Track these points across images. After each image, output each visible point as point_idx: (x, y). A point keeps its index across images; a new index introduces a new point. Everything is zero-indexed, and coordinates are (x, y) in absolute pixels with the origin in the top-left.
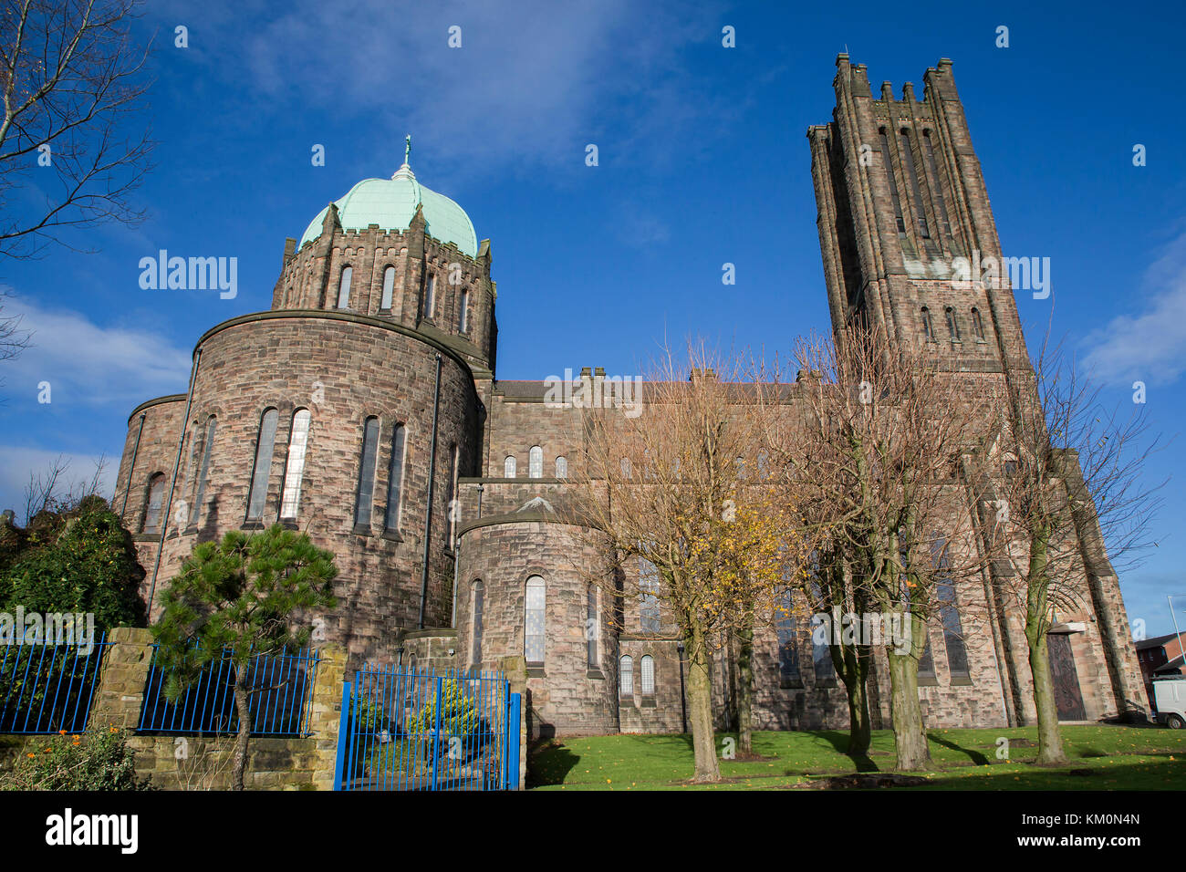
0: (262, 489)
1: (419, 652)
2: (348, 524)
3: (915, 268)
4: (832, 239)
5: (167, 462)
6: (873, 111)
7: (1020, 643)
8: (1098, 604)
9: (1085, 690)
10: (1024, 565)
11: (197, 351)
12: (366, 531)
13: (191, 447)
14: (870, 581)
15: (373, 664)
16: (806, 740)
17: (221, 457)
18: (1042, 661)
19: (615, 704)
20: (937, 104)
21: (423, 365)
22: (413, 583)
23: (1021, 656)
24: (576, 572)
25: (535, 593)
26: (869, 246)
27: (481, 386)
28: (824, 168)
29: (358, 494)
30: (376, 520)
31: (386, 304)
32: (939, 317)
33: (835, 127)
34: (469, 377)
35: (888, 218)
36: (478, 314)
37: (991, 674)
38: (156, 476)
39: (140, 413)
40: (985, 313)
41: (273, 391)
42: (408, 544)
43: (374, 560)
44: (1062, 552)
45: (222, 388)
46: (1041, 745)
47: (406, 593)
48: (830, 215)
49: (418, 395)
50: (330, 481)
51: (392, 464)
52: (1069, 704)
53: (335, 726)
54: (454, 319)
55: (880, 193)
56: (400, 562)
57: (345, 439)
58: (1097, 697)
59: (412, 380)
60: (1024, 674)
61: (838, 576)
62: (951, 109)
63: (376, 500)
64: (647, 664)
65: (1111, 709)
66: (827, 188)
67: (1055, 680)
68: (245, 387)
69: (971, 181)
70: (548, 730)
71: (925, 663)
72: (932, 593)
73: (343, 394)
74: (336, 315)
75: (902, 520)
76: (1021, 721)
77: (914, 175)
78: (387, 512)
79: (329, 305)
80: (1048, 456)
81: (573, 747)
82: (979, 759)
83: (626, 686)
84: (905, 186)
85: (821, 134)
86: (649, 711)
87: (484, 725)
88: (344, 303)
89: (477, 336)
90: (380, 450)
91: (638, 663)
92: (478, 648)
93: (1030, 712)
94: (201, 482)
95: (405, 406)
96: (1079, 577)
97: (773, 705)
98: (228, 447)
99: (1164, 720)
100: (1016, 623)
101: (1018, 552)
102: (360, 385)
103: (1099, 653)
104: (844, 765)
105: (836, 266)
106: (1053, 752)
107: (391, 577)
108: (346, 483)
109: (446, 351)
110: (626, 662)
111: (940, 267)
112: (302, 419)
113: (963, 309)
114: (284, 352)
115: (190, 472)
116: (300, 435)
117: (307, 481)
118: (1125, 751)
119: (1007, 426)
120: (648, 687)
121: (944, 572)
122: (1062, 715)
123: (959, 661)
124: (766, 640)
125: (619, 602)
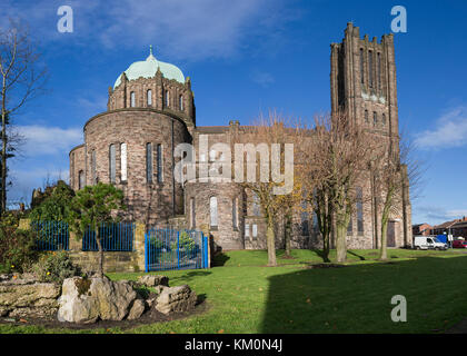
0: (113, 171)
1: (174, 223)
2: (145, 181)
3: (365, 96)
4: (335, 81)
5: (83, 167)
6: (359, 42)
7: (380, 224)
8: (404, 214)
9: (396, 238)
10: (385, 199)
11: (85, 129)
12: (151, 183)
13: (89, 161)
14: (333, 201)
15: (158, 227)
16: (308, 252)
17: (98, 162)
18: (385, 230)
19: (243, 240)
20: (385, 46)
21: (166, 123)
22: (170, 199)
23: (379, 228)
24: (228, 194)
25: (213, 202)
26: (349, 86)
27: (190, 129)
28: (335, 57)
29: (147, 170)
30: (154, 179)
31: (150, 103)
32: (371, 114)
33: (343, 45)
34: (185, 126)
35: (358, 78)
36: (187, 103)
37: (370, 233)
38: (81, 172)
39: (72, 153)
40: (387, 116)
41: (112, 138)
42: (167, 186)
43: (155, 192)
44: (397, 196)
45: (95, 140)
46: (381, 255)
47: (167, 204)
48: (336, 73)
49: (165, 133)
50: (137, 166)
51: (158, 159)
52: (391, 242)
53: (143, 248)
54: (177, 105)
55: (356, 69)
56: (164, 193)
57: (140, 151)
58: (399, 241)
59: (162, 128)
60: (379, 234)
61: (323, 199)
62: (390, 49)
63: (153, 172)
64: (255, 227)
65: (403, 244)
66: (336, 64)
67: (388, 235)
68: (102, 139)
69: (391, 73)
70: (219, 248)
71: (350, 229)
72: (355, 206)
73: (137, 136)
74: (131, 109)
75: (346, 181)
76: (377, 247)
77: (371, 67)
78: (158, 175)
79: (128, 106)
80: (398, 166)
81: (228, 254)
82: (362, 259)
83: (247, 234)
84: (367, 69)
85: (337, 46)
86: (255, 242)
87: (197, 246)
88: (133, 106)
89: (187, 111)
90: (153, 154)
91: (251, 227)
92: (194, 221)
93: (380, 245)
94: (94, 171)
95: (160, 138)
96: (401, 205)
97: (298, 241)
98: (100, 158)
99: (415, 248)
100: (379, 218)
101: (383, 195)
102: (143, 132)
103: (402, 228)
104: (320, 260)
105: (335, 91)
106: (384, 257)
107: (161, 198)
108: (142, 167)
109: (175, 117)
110: (247, 226)
111: (374, 98)
112: (124, 146)
113: (380, 114)
114: (114, 125)
115: (90, 169)
116: (124, 152)
117: (128, 167)
118: (404, 256)
119: (387, 154)
120: (255, 234)
121: (359, 199)
122: (389, 246)
123: (360, 228)
124: (297, 219)
125: (245, 206)
